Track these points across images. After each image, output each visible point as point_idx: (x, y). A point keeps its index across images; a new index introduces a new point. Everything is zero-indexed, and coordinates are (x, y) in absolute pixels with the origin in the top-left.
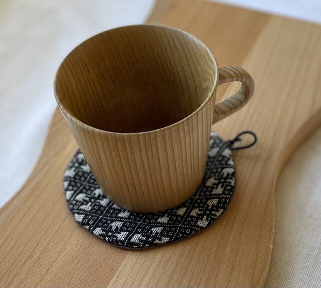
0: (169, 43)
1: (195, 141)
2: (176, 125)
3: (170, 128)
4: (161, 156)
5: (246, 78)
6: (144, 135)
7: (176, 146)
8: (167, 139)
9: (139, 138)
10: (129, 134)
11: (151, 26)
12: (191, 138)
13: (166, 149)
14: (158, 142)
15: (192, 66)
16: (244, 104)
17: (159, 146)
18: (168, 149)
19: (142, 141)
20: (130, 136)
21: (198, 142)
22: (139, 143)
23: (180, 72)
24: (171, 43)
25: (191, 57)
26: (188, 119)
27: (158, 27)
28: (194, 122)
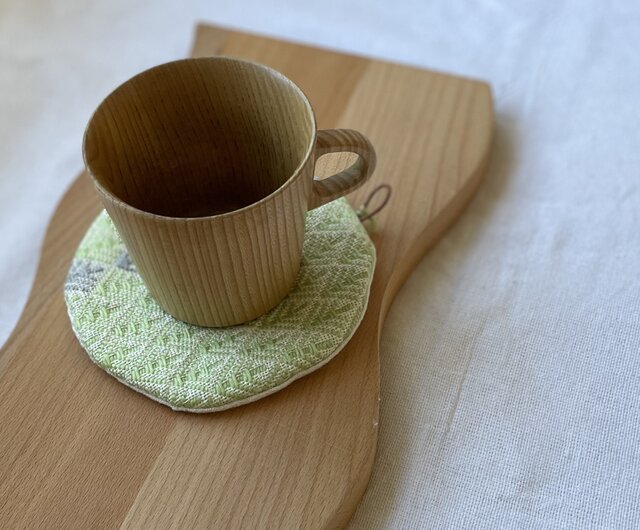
0: (258, 87)
1: (273, 234)
2: (240, 213)
3: (231, 216)
4: (220, 252)
5: (362, 148)
6: (194, 222)
7: (241, 240)
8: (227, 230)
9: (186, 225)
10: (172, 219)
11: (235, 62)
12: (266, 230)
13: (227, 243)
14: (215, 233)
15: (287, 123)
16: (359, 184)
17: (217, 239)
18: (231, 243)
19: (190, 230)
20: (174, 222)
21: (277, 236)
22: (187, 232)
23: (272, 129)
24: (261, 87)
25: (286, 110)
26: (259, 205)
27: (243, 63)
28: (269, 209)
